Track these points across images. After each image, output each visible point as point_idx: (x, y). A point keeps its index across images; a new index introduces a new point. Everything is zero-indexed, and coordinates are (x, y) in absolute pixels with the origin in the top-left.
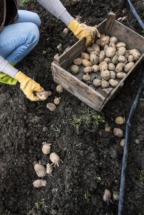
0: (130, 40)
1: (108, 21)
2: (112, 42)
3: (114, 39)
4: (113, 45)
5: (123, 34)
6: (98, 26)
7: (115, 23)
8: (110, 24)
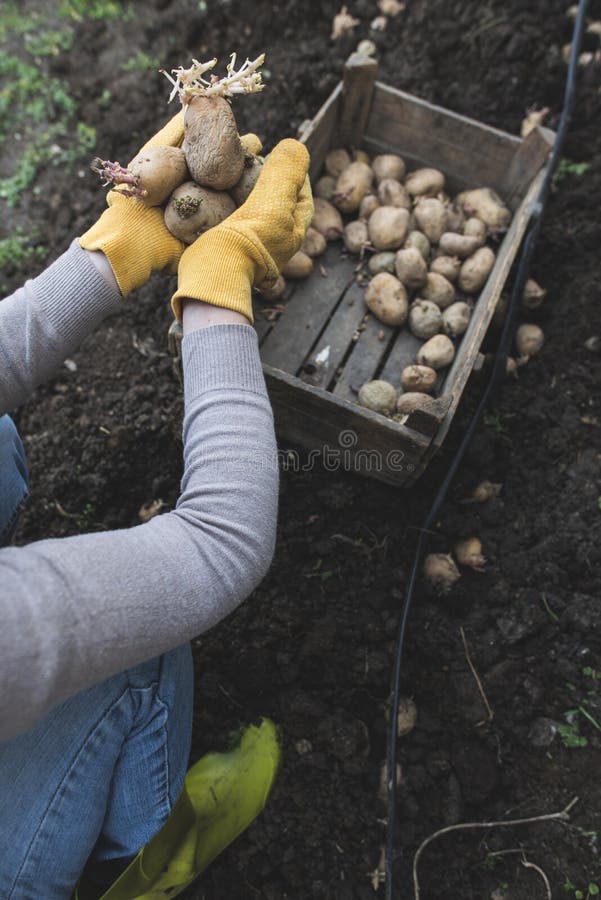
0: (453, 156)
1: (348, 93)
2: (386, 178)
3: (389, 163)
4: (394, 187)
5: (420, 135)
6: (314, 125)
7: (379, 95)
8: (361, 103)
